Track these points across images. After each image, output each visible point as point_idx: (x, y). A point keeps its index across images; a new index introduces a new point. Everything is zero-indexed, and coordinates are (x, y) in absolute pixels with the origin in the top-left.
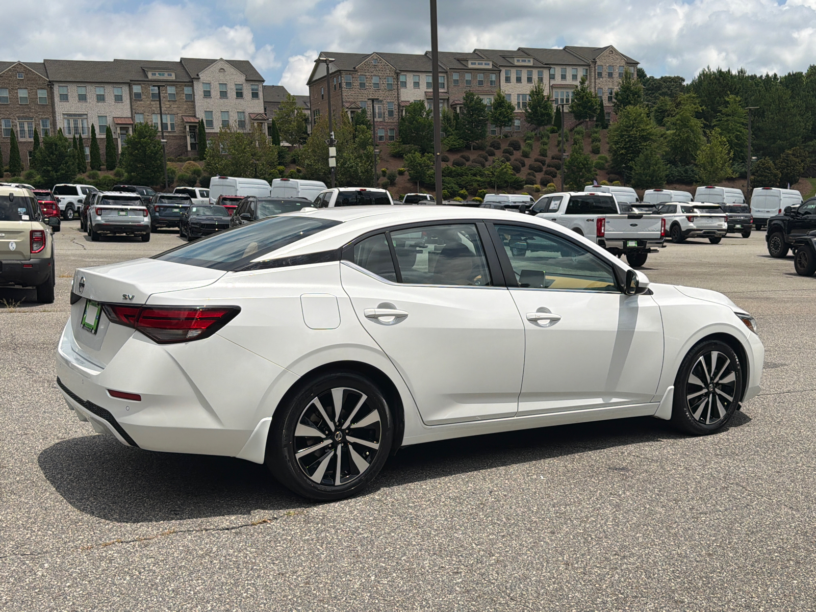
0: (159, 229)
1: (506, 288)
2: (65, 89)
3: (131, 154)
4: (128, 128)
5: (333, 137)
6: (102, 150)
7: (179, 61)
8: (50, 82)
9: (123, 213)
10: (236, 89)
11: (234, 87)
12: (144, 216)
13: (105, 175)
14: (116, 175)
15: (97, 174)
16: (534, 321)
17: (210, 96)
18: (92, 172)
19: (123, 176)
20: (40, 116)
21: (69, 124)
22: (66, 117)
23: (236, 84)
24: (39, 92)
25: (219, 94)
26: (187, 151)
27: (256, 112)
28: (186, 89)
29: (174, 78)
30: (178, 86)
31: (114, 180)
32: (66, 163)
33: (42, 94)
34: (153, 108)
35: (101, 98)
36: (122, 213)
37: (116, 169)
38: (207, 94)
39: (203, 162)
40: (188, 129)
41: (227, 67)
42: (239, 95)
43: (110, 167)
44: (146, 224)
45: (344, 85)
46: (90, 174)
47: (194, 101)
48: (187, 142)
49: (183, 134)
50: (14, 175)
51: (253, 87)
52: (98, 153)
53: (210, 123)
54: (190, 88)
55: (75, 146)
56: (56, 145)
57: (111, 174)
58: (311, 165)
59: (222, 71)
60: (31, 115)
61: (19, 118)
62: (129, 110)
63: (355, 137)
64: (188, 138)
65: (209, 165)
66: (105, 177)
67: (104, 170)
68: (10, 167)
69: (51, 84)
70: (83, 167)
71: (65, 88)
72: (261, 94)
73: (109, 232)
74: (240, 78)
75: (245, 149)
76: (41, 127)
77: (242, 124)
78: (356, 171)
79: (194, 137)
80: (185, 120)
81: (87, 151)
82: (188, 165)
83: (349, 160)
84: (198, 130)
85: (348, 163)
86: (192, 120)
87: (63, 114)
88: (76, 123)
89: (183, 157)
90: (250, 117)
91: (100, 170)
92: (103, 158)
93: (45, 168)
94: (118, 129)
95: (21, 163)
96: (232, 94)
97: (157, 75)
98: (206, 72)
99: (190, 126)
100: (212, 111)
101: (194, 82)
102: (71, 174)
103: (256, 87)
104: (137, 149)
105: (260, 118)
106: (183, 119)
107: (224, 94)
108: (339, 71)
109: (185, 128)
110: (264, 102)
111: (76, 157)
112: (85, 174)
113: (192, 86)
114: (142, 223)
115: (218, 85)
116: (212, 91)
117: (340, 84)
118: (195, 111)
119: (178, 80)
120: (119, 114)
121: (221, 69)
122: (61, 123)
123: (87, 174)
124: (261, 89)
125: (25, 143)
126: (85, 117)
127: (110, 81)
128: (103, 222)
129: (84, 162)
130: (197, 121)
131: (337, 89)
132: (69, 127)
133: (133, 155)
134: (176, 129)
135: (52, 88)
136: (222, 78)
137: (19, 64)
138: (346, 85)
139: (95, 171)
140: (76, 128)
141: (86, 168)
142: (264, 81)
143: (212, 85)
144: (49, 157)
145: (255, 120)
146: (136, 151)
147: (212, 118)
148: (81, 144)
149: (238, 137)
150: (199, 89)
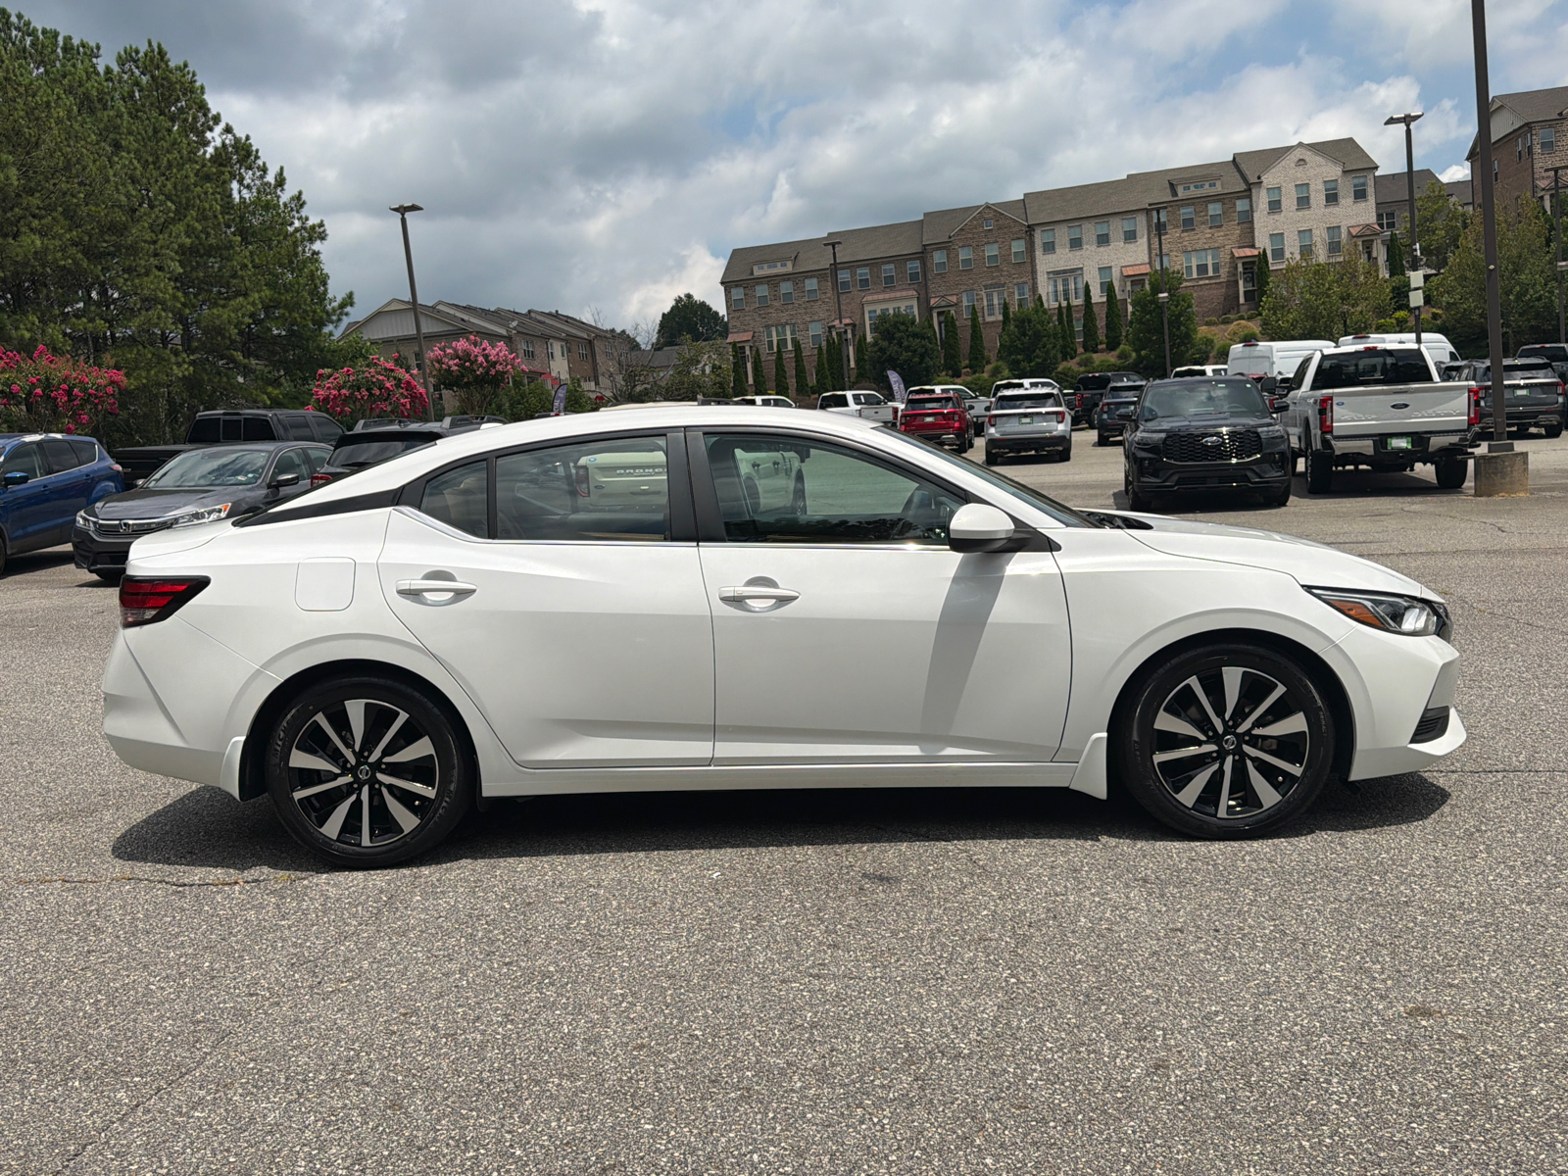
0: (1111, 439)
1: (695, 544)
2: (1078, 230)
3: (1140, 322)
4: (1144, 280)
5: (1419, 253)
6: (1101, 323)
7: (1231, 159)
8: (1029, 226)
9: (1028, 420)
10: (1326, 190)
11: (1321, 187)
12: (1059, 422)
13: (1103, 358)
14: (1120, 357)
15: (1091, 357)
16: (736, 601)
17: (1280, 208)
18: (1084, 356)
19: (1130, 356)
20: (1015, 281)
21: (1056, 286)
22: (1051, 276)
23: (1325, 182)
24: (1014, 243)
25: (1296, 203)
26: (1238, 305)
27: (1362, 223)
28: (1238, 202)
29: (1220, 189)
30: (1226, 201)
31: (1115, 366)
32: (1044, 346)
33: (1018, 246)
34: (1185, 243)
35: (1103, 240)
36: (1024, 420)
37: (1122, 346)
38: (1275, 206)
39: (1258, 320)
40: (1240, 269)
41: (1308, 155)
42: (1332, 198)
43: (1112, 346)
44: (1062, 434)
45: (1537, 149)
46: (1082, 360)
47: (1252, 222)
48: (1238, 290)
49: (1232, 279)
50: (974, 372)
51: (1356, 181)
52: (1095, 325)
53: (1279, 253)
54: (1247, 201)
55: (1060, 320)
56: (1030, 321)
57: (1112, 356)
58: (1454, 304)
59: (1302, 163)
60: (1003, 280)
61: (986, 287)
62: (1146, 252)
63: (1548, 242)
64: (1241, 283)
65: (1267, 324)
66: (1102, 361)
67: (1102, 351)
68: (970, 361)
69: (1031, 229)
70: (1072, 349)
71: (1051, 233)
72: (1371, 191)
73: (1007, 450)
74: (1334, 171)
75: (1329, 289)
76: (1017, 297)
77: (1334, 247)
78: (1549, 307)
79: (1252, 280)
80: (1237, 255)
81: (1078, 327)
82: (1237, 327)
83: (1535, 284)
84: (1256, 269)
85: (1531, 292)
86: (1248, 252)
87: (1048, 273)
88: (1066, 283)
89: (1232, 317)
90: (1349, 232)
91: (1096, 352)
92: (1101, 334)
93: (1013, 357)
94: (1129, 284)
95: (986, 353)
96: (1318, 197)
97: (1192, 188)
98: (1274, 170)
99: (1244, 264)
100: (1283, 234)
101: (1253, 191)
102: (1050, 363)
103: (1362, 180)
104: (1150, 312)
105: (1368, 232)
106: (1232, 253)
107: (1303, 202)
108: (1527, 124)
109: (1236, 268)
110: (1377, 204)
111: (1060, 335)
112: (1074, 360)
113: (1250, 197)
114: (1055, 433)
115: (1294, 189)
116: (1283, 199)
117: (1530, 149)
118: (1253, 237)
119: (1226, 191)
120: (1130, 261)
121: (1301, 160)
122: (1045, 288)
123: (1077, 359)
124: (1371, 182)
125: (993, 322)
126: (1079, 272)
127: (1117, 211)
128: (998, 436)
129: (1072, 343)
130: (1256, 252)
131: (1523, 158)
132: (1056, 292)
133: (1143, 323)
134: (1222, 271)
135: (1031, 236)
136: (1301, 176)
137: (988, 207)
138: (1542, 147)
139: (1088, 355)
140: (1066, 293)
141: (1076, 351)
142: (1377, 168)
143: (1283, 189)
144: (1019, 339)
145: (1359, 237)
146: (1148, 317)
147: (1283, 244)
148: (1069, 315)
149: (1320, 272)
150: (1262, 200)
